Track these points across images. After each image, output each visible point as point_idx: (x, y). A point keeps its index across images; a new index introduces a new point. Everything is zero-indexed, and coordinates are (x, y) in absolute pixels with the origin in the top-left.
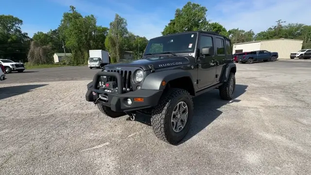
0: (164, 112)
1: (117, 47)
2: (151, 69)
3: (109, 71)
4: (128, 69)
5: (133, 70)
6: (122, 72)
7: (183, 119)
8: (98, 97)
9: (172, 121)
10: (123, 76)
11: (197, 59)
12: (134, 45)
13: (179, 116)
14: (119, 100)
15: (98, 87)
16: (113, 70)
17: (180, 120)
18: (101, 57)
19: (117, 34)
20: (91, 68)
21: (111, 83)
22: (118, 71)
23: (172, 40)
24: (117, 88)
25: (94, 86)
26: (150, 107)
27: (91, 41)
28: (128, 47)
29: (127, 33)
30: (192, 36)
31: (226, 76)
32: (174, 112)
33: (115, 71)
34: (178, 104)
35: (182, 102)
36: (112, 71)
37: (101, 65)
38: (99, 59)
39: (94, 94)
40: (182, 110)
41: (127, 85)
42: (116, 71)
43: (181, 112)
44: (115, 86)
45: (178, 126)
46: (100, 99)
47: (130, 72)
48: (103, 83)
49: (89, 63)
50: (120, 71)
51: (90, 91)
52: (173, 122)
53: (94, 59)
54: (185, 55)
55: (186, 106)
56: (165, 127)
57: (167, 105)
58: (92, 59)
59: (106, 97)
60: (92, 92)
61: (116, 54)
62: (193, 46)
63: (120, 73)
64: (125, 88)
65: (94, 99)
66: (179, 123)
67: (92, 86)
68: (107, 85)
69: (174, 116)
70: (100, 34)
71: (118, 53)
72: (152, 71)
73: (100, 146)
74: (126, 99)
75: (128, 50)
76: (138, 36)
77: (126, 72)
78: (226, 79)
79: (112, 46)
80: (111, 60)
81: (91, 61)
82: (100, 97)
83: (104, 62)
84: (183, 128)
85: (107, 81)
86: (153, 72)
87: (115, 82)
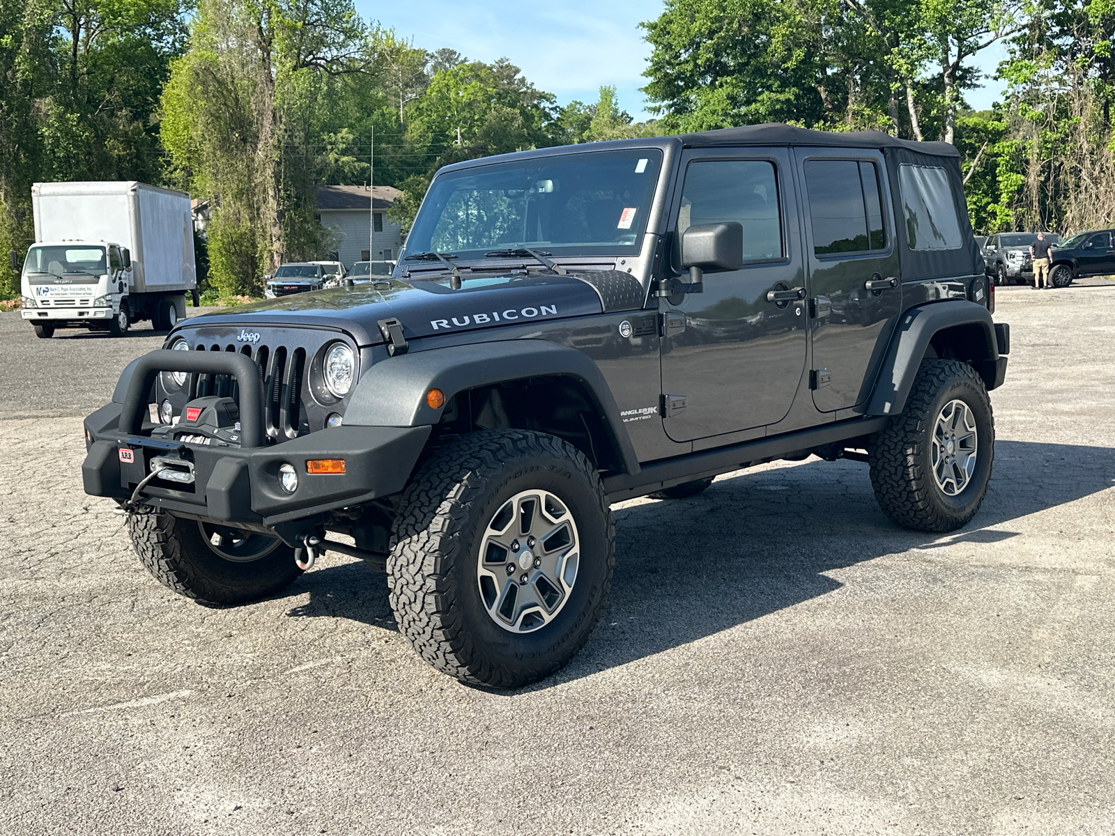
0: (438, 523)
1: (265, 153)
2: (391, 342)
3: (201, 348)
4: (292, 341)
5: (311, 342)
6: (264, 351)
7: (550, 577)
8: (148, 472)
9: (482, 572)
10: (270, 370)
11: (655, 286)
12: (415, 130)
13: (524, 560)
14: (244, 471)
15: (144, 427)
16: (223, 343)
17: (531, 581)
18: (127, 241)
19: (265, 43)
20: (46, 328)
21: (211, 405)
22: (247, 350)
23: (549, 185)
24: (237, 426)
25: (124, 421)
26: (370, 496)
27: (45, 104)
28: (358, 149)
29: (351, 34)
30: (641, 166)
31: (897, 378)
32: (490, 532)
33: (231, 348)
34: (515, 500)
35: (543, 494)
36: (216, 348)
37: (124, 303)
38: (117, 259)
39: (127, 457)
40: (541, 532)
41: (283, 412)
42: (239, 347)
43: (539, 544)
44: (228, 417)
45: (517, 605)
46: (156, 481)
47: (300, 353)
48: (168, 407)
49: (27, 289)
50: (255, 351)
51: (102, 449)
52: (486, 581)
53: (72, 256)
54: (600, 265)
55: (568, 516)
56: (439, 590)
57: (452, 494)
58: (56, 252)
59: (186, 470)
60: (114, 451)
61: (255, 215)
62: (639, 225)
63: (255, 357)
64: (277, 426)
65: (125, 485)
66: (529, 593)
67: (113, 425)
68: (192, 414)
69: (496, 554)
70: (117, 39)
71: (271, 208)
72: (392, 348)
73: (146, 701)
74: (273, 469)
75: (359, 179)
76: (448, 55)
77: (282, 352)
78: (892, 396)
79: (225, 144)
80: (215, 258)
81: (46, 277)
82: (157, 467)
83: (155, 279)
84: (548, 619)
85: (193, 397)
86: (401, 351)
87: (229, 399)
